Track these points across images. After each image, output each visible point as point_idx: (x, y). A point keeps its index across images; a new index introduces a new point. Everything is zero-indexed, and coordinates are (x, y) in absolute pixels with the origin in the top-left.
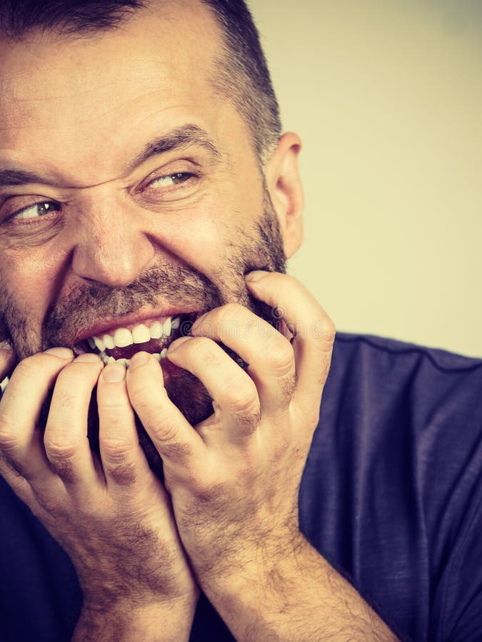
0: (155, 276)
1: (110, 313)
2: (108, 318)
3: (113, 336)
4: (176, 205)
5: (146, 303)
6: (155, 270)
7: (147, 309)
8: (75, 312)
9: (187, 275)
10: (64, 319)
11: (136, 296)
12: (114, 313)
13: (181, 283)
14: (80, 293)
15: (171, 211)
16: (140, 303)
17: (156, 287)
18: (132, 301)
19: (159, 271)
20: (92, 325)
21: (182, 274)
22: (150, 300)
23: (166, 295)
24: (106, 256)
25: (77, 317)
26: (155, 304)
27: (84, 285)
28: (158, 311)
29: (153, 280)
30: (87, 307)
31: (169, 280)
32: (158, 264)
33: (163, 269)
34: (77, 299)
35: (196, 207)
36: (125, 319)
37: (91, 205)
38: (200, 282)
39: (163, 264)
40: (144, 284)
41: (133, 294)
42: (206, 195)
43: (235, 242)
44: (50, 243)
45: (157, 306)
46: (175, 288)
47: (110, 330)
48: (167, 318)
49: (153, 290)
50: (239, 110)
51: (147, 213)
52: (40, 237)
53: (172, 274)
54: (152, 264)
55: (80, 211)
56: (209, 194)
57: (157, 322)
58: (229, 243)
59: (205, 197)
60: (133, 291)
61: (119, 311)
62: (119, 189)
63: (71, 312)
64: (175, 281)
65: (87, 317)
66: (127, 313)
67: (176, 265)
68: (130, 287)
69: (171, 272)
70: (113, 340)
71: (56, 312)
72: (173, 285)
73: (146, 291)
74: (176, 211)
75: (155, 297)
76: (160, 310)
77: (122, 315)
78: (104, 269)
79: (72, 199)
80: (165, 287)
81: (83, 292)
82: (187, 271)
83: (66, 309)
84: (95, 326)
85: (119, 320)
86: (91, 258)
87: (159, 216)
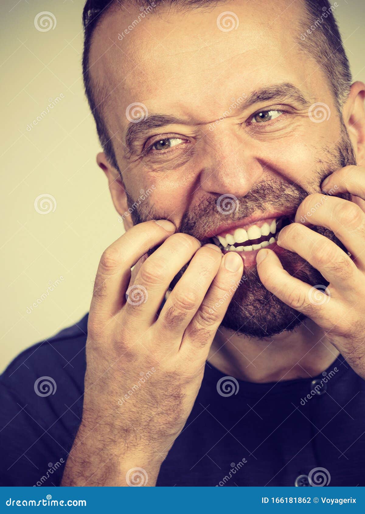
0: (263, 188)
1: (231, 218)
2: (229, 222)
3: (233, 235)
4: (277, 134)
5: (257, 209)
6: (263, 184)
7: (258, 214)
8: (204, 217)
9: (287, 187)
10: (195, 223)
11: (250, 204)
12: (233, 217)
13: (282, 193)
14: (207, 203)
15: (274, 139)
16: (252, 209)
17: (264, 197)
18: (247, 208)
19: (266, 184)
20: (217, 227)
21: (283, 187)
22: (260, 206)
23: (272, 202)
24: (227, 175)
25: (205, 222)
26: (263, 210)
27: (210, 197)
28: (265, 215)
29: (262, 192)
30: (213, 214)
31: (273, 191)
32: (265, 179)
33: (269, 183)
34: (205, 208)
35: (292, 136)
36: (241, 222)
37: (213, 137)
38: (296, 192)
39: (269, 179)
40: (255, 195)
41: (247, 203)
42: (299, 126)
43: (323, 159)
44: (183, 168)
45: (265, 212)
46: (278, 197)
47: (230, 230)
48: (273, 220)
49: (261, 200)
50: (319, 62)
51: (256, 142)
52: (176, 163)
53: (275, 186)
54: (260, 180)
55: (206, 142)
56: (302, 125)
57: (266, 223)
58: (318, 160)
59: (298, 127)
60: (247, 200)
61: (237, 216)
62: (233, 124)
63: (200, 217)
64: (278, 192)
65: (213, 222)
66: (244, 217)
67: (279, 180)
68: (245, 197)
69: (275, 185)
70: (234, 238)
71: (189, 218)
72: (276, 195)
73: (257, 200)
74: (277, 139)
75: (263, 204)
76: (267, 214)
77: (239, 219)
78: (226, 185)
79: (200, 133)
80: (270, 197)
81: (210, 203)
82: (287, 185)
83: (196, 215)
84: (220, 228)
85: (238, 223)
86: (215, 177)
87: (265, 144)
